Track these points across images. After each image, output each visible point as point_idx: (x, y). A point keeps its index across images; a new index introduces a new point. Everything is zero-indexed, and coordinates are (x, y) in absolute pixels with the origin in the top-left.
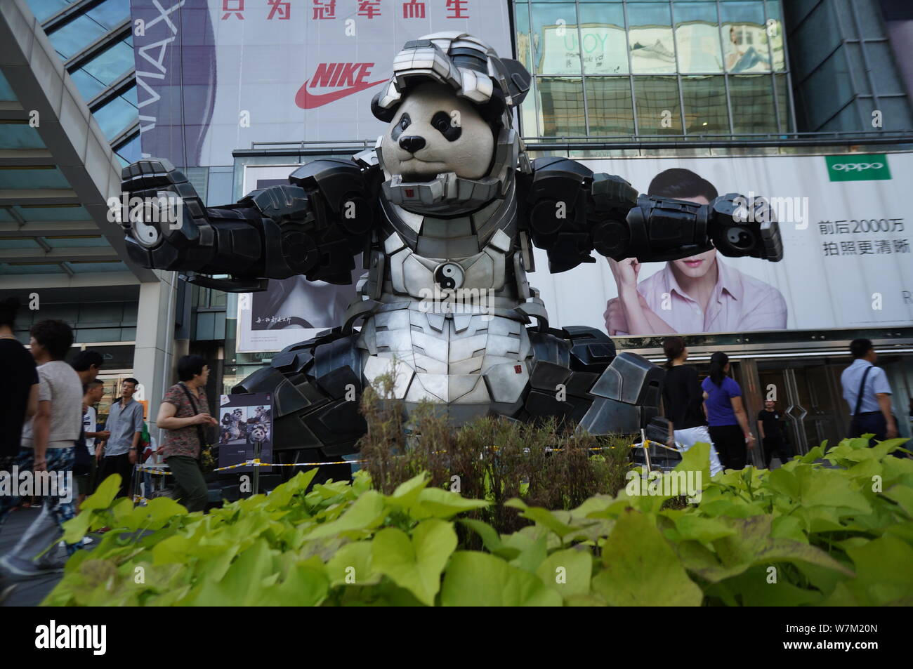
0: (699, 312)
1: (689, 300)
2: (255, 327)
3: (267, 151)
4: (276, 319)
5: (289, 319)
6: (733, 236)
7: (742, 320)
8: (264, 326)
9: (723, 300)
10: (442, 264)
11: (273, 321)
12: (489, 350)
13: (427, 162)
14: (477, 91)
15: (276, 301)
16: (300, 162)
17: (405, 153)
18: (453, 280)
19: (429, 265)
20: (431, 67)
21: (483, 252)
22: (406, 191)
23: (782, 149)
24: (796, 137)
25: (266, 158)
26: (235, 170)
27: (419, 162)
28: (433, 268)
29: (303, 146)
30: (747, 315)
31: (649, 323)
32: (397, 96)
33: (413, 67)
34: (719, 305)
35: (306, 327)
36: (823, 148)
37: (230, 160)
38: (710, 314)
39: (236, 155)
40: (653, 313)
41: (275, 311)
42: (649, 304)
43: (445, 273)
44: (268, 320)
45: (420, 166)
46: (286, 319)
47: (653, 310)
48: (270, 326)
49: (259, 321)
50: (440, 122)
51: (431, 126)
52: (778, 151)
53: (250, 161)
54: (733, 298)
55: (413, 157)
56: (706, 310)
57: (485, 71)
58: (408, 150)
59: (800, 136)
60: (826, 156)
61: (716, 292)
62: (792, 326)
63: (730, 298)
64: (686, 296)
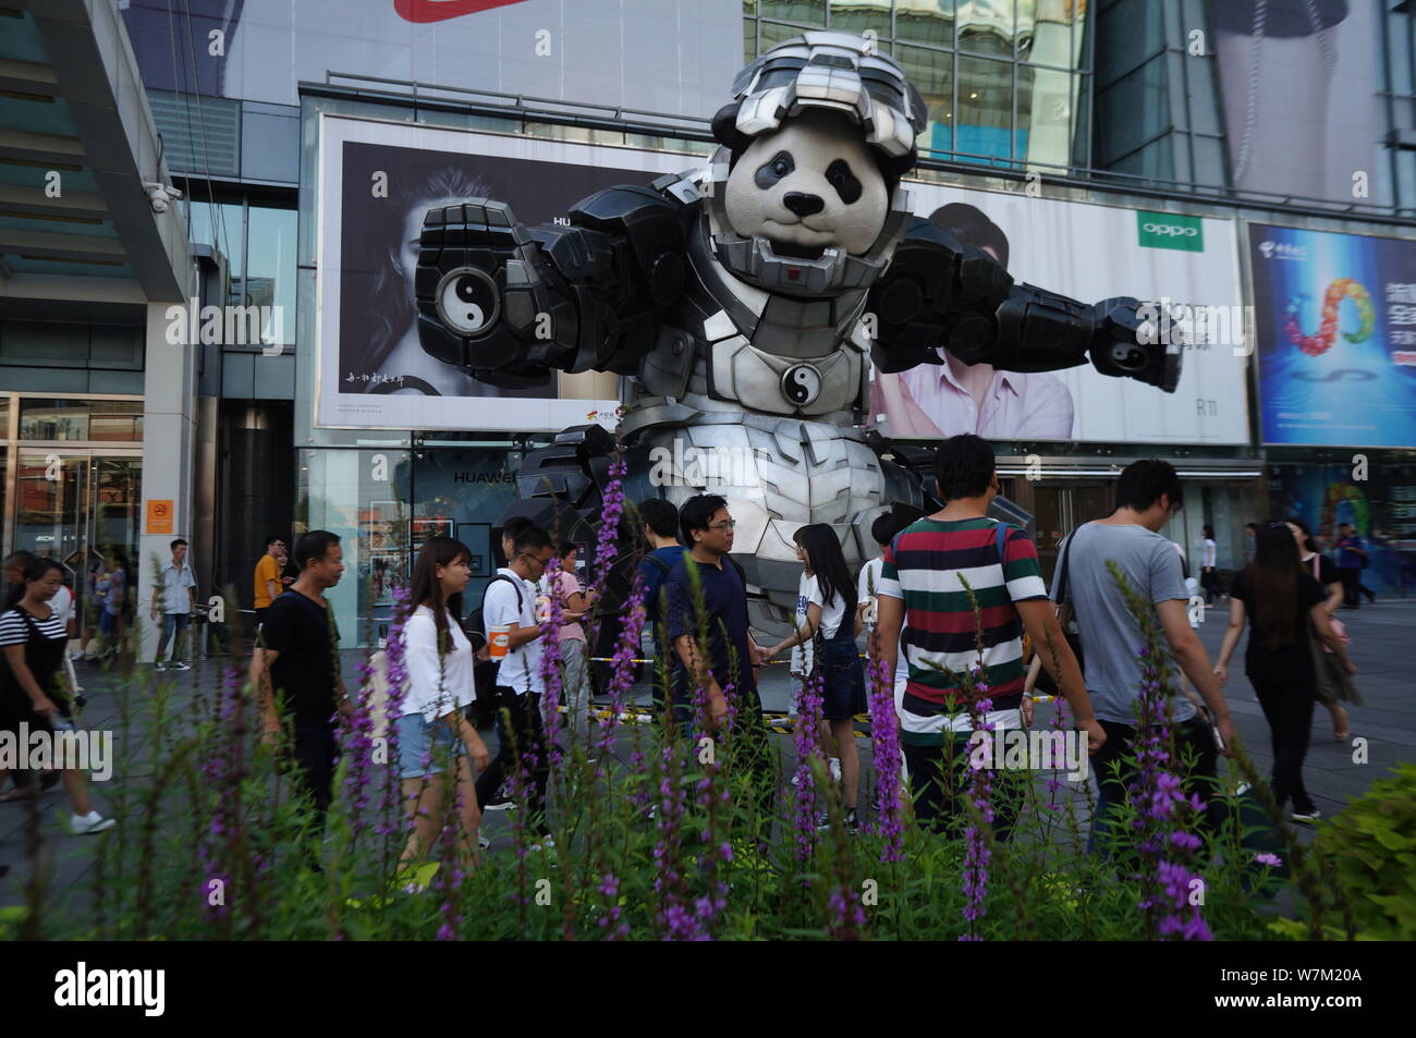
0: (973, 409)
1: (962, 392)
2: (345, 387)
3: (360, 93)
4: (380, 377)
5: (401, 379)
6: (1120, 352)
7: (1022, 423)
8: (359, 388)
9: (1002, 394)
10: (794, 367)
11: (374, 380)
12: (854, 489)
13: (817, 231)
14: (896, 139)
15: (380, 349)
16: (416, 120)
17: (790, 215)
18: (805, 389)
19: (776, 366)
20: (855, 102)
21: (840, 352)
22: (790, 271)
23: (1090, 193)
24: (1089, 175)
25: (357, 104)
26: (301, 117)
27: (807, 230)
28: (780, 371)
29: (415, 90)
30: (1028, 418)
31: (910, 419)
32: (773, 123)
33: (829, 97)
34: (997, 401)
35: (428, 394)
36: (1136, 199)
37: (294, 99)
38: (986, 412)
39: (306, 91)
40: (917, 406)
41: (377, 365)
42: (912, 394)
43: (797, 379)
44: (365, 377)
45: (805, 235)
46: (396, 379)
47: (916, 401)
48: (370, 387)
49: (352, 378)
50: (839, 176)
51: (825, 180)
52: (1084, 195)
53: (331, 106)
54: (1015, 393)
55: (800, 222)
56: (981, 406)
57: (901, 110)
58: (796, 213)
59: (1093, 175)
60: (1139, 210)
61: (994, 382)
62: (1077, 436)
63: (1010, 392)
64: (958, 386)
